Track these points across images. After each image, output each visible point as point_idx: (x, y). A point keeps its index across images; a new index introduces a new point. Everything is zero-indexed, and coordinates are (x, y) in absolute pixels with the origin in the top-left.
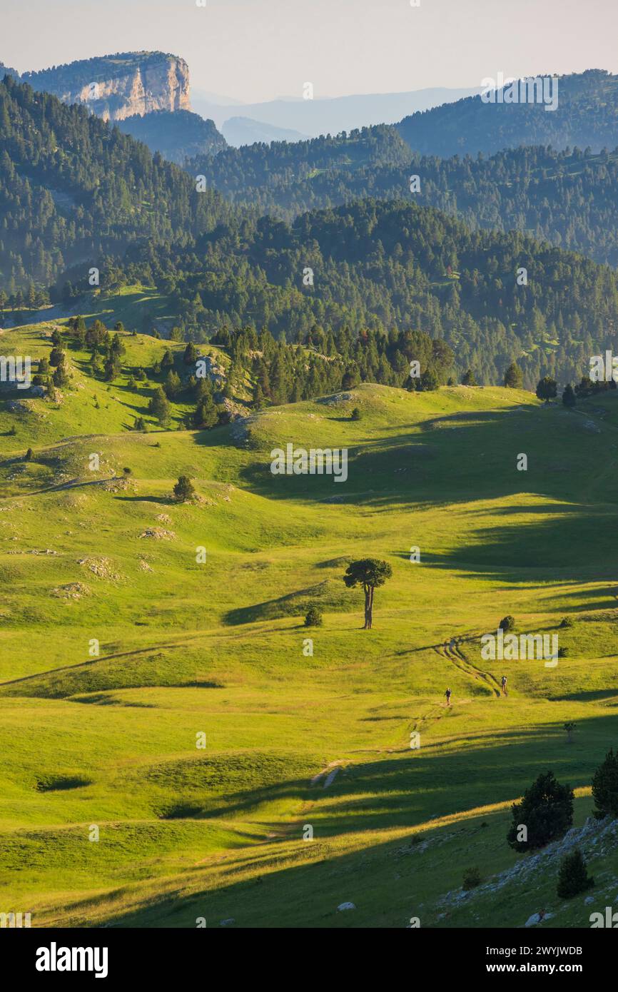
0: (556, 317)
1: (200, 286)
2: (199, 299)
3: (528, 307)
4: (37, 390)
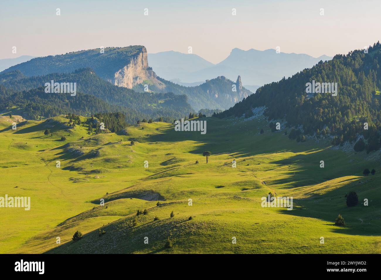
0: (90, 108)
1: (31, 106)
2: (31, 109)
3: (84, 106)
4: (71, 127)
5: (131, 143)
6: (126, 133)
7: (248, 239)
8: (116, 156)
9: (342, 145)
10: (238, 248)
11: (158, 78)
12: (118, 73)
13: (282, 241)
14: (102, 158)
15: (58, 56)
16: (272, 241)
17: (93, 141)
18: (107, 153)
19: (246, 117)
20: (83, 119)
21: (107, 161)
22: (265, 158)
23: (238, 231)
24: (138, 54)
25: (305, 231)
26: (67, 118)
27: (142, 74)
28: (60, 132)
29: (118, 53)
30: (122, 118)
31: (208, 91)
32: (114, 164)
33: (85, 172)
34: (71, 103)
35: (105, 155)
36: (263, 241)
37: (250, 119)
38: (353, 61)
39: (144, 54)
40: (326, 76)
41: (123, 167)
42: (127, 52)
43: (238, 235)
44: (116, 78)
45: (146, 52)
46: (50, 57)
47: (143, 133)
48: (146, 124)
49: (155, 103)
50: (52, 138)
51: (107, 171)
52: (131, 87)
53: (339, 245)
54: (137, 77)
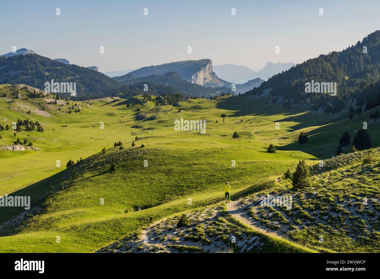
4: (144, 102)
5: (179, 111)
6: (178, 105)
7: (183, 162)
8: (167, 119)
9: (317, 110)
10: (171, 170)
11: (219, 79)
12: (194, 76)
13: (211, 164)
14: (157, 120)
15: (157, 66)
16: (202, 165)
17: (155, 110)
18: (161, 117)
19: (259, 95)
20: (153, 97)
21: (161, 122)
22: (263, 118)
23: (177, 156)
24: (206, 64)
25: (236, 156)
26: (143, 96)
27: (209, 76)
28: (137, 106)
29: (194, 63)
30: (181, 97)
31: (250, 87)
32: (164, 124)
33: (143, 129)
34: (158, 92)
35: (160, 118)
36: (195, 164)
37: (261, 96)
38: (331, 58)
39: (211, 64)
40: (311, 67)
41: (170, 126)
42: (199, 63)
43: (174, 160)
44: (193, 79)
45: (211, 63)
46: (153, 66)
47: (189, 105)
48: (192, 100)
49: (215, 93)
50: (131, 109)
51: (158, 128)
52: (202, 84)
53: (260, 167)
54: (206, 78)
